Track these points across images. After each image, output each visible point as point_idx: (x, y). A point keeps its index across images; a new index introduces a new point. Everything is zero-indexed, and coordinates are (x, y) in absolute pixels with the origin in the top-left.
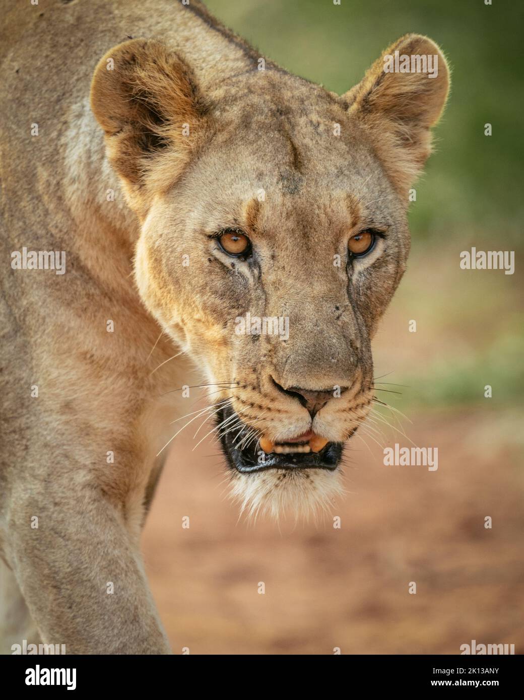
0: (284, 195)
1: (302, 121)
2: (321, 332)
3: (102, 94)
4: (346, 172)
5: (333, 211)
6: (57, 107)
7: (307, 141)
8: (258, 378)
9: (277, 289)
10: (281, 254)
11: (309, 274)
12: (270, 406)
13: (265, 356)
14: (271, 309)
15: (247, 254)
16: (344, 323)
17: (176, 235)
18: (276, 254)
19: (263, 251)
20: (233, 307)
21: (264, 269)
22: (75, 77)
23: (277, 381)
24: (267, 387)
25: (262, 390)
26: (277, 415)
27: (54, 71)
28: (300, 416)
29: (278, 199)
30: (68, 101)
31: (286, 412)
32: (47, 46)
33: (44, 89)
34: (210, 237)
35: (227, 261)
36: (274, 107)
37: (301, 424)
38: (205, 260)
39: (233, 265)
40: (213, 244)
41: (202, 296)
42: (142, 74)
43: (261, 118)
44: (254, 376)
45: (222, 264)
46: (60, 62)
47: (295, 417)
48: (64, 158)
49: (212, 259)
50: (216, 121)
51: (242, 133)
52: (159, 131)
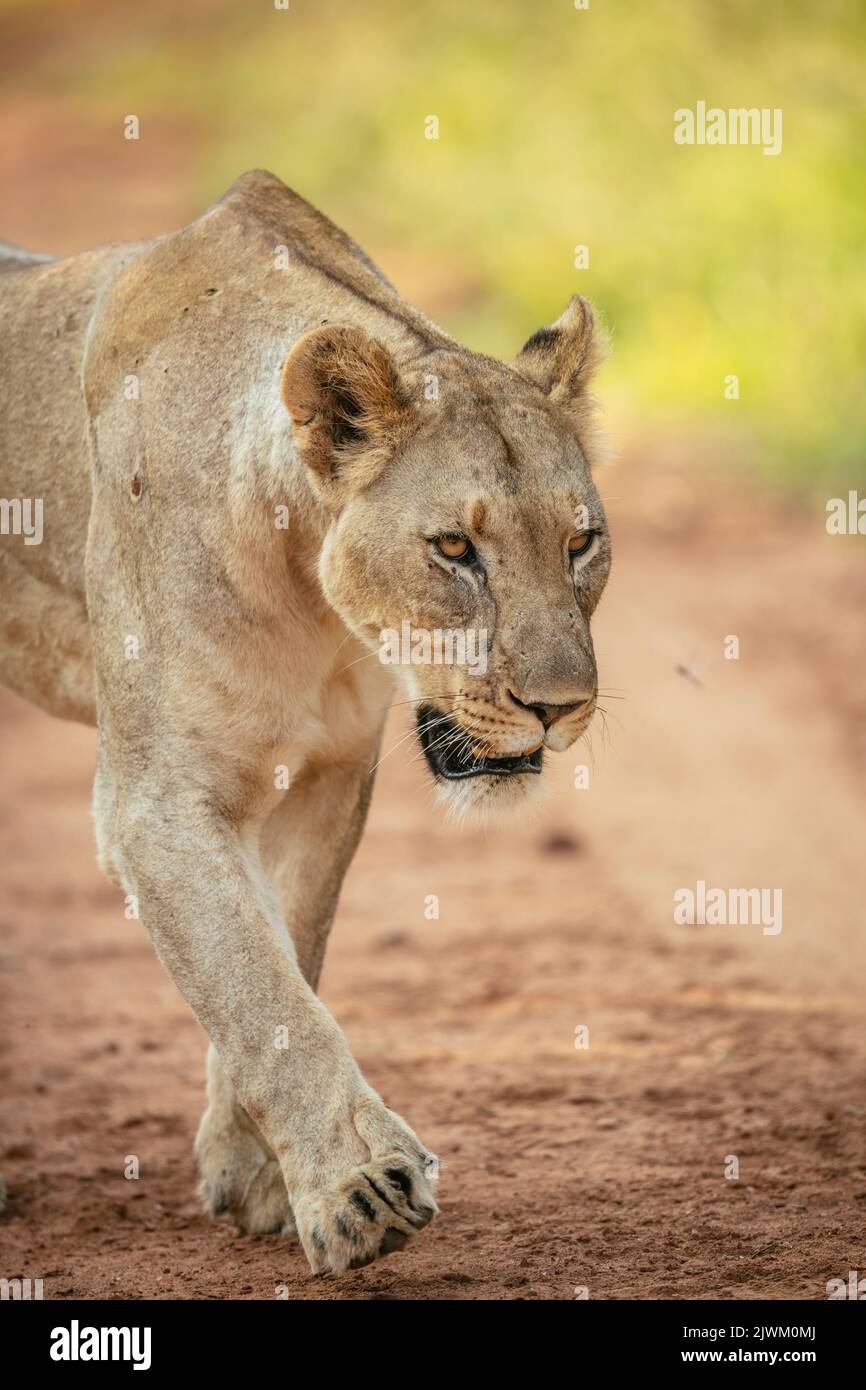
0: (507, 495)
1: (507, 411)
2: (560, 643)
3: (295, 382)
4: (562, 467)
5: (558, 512)
6: (214, 406)
7: (516, 434)
8: (492, 691)
9: (508, 597)
10: (511, 560)
11: (541, 580)
12: (505, 719)
13: (500, 668)
14: (503, 618)
15: (470, 558)
16: (578, 631)
17: (384, 536)
18: (504, 559)
19: (488, 553)
20: (456, 614)
21: (491, 575)
22: (230, 374)
23: (516, 696)
24: (504, 701)
25: (497, 703)
26: (511, 728)
27: (206, 368)
28: (534, 730)
29: (502, 499)
30: (225, 398)
31: (521, 725)
32: (195, 342)
33: (198, 388)
34: (429, 541)
35: (448, 566)
36: (475, 396)
37: (535, 737)
38: (423, 565)
39: (454, 570)
40: (432, 548)
41: (419, 602)
42: (341, 362)
43: (465, 409)
44: (489, 689)
45: (442, 569)
46: (211, 358)
47: (529, 730)
48: (229, 459)
49: (433, 565)
50: (417, 414)
51: (448, 425)
52: (356, 423)
